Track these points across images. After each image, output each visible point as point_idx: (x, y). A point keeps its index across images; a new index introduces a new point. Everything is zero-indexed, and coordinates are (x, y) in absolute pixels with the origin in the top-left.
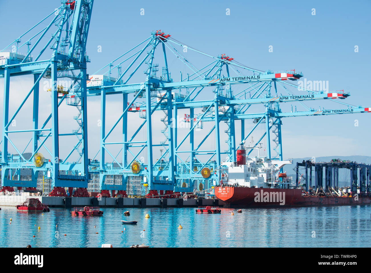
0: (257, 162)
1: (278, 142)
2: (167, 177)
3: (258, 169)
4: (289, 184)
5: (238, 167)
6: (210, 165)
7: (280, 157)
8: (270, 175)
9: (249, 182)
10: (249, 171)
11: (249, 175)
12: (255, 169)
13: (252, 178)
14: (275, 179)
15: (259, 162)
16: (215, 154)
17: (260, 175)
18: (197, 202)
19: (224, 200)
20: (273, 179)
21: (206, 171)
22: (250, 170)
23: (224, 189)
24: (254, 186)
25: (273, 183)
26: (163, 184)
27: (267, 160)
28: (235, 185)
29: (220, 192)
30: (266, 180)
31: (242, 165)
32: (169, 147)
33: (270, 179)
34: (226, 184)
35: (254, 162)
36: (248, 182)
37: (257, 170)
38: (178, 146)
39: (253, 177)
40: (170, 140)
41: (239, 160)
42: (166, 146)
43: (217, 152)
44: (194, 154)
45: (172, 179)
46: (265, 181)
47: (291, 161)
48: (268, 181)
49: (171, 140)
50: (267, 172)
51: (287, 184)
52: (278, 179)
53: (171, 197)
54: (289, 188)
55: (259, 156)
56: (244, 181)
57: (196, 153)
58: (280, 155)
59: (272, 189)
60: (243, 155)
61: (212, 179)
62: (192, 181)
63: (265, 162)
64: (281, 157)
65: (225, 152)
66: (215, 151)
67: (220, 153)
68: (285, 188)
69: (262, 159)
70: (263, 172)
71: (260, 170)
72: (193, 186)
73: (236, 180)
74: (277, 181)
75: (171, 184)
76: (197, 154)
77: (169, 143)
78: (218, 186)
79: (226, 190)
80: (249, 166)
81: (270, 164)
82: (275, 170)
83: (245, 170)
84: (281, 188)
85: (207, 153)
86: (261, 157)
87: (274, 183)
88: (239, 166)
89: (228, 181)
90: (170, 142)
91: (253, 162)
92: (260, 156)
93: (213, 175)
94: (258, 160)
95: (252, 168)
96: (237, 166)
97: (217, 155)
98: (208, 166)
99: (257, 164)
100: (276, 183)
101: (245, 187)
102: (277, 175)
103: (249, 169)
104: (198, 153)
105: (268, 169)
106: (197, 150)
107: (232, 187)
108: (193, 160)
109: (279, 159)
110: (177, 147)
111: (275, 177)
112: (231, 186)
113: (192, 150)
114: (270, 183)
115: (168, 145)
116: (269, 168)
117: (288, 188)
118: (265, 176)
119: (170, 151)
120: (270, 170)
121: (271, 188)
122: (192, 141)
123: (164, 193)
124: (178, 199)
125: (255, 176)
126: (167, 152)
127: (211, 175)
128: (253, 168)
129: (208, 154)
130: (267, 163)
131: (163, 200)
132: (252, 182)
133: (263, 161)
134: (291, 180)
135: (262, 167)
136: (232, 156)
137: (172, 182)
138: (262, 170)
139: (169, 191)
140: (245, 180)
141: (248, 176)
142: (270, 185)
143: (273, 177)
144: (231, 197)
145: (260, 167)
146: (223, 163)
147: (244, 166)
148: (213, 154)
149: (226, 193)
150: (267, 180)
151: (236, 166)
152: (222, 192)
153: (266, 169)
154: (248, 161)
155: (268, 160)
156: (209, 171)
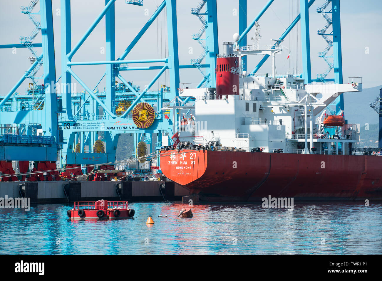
0: (269, 87)
1: (331, 38)
2: (40, 127)
3: (270, 104)
4: (350, 144)
5: (219, 100)
6: (162, 97)
7: (336, 76)
8: (301, 119)
9: (246, 137)
10: (247, 109)
11: (246, 120)
12: (262, 105)
13: (254, 128)
14: (314, 130)
15: (273, 87)
16: (167, 68)
17: (277, 120)
18: (118, 190)
19: (183, 184)
20: (309, 129)
21: (144, 111)
22: (251, 108)
23: (183, 155)
24: (259, 148)
25: (308, 140)
26: (27, 145)
27: (294, 83)
28: (212, 145)
29: (172, 163)
30: (290, 133)
31: (229, 96)
32: (43, 51)
33: (302, 131)
34: (188, 143)
35: (261, 87)
36: (243, 139)
37: (268, 106)
38: (73, 48)
39: (257, 125)
40: (44, 32)
41: (222, 83)
42: (34, 49)
43: (171, 64)
44: (115, 70)
45: (52, 133)
46: (290, 136)
47: (358, 85)
48: (297, 135)
49: (49, 32)
50: (293, 112)
51: (346, 144)
52: (321, 130)
53: (48, 178)
54: (350, 152)
55: (273, 73)
56: (234, 136)
57: (121, 66)
58: (336, 70)
59: (306, 155)
60: (232, 70)
61: (160, 131)
62: (113, 137)
63: (288, 88)
64: (338, 74)
65: (193, 63)
66: (166, 62)
67: (177, 67)
68: (340, 152)
69: (282, 80)
70: (285, 112)
71: (275, 107)
72: (115, 148)
73: (214, 132)
74: (320, 135)
75: (49, 145)
76: (125, 69)
77: (43, 39)
78: (168, 149)
79: (187, 159)
80: (247, 98)
81: (301, 91)
82: (315, 106)
83: (236, 107)
84: (329, 153)
85: (148, 67)
86: (279, 76)
87: (312, 140)
88: (221, 98)
89: (193, 136)
90: (46, 37)
91: (258, 88)
92: (276, 73)
93: (161, 120)
94: (271, 82)
95: (256, 102)
96: (218, 98)
97: (172, 71)
98: (157, 98)
99: (268, 94)
100: (316, 140)
101: (235, 150)
102: (320, 121)
103: (247, 105)
104: (126, 65)
105: (296, 106)
106: (123, 59)
107: (204, 151)
108: (113, 83)
109: (333, 80)
110: (73, 50)
111: (315, 126)
112: (200, 147)
113: (112, 60)
114: (300, 140)
115: (40, 45)
116: (299, 103)
117: (348, 153)
118: (288, 122)
119: (46, 60)
120: (302, 107)
121: (304, 153)
122: (111, 36)
123: (32, 167)
124: (67, 182)
125: (262, 123)
126: (39, 65)
127: (155, 122)
128: (259, 104)
129: (151, 68)
130: (294, 91)
131: (27, 185)
132: (254, 138)
133: (285, 84)
134: (356, 132)
135: (280, 100)
136: (210, 75)
137: (52, 138)
138: (280, 108)
139: (44, 162)
140: (236, 132)
141: (243, 123)
142: (301, 146)
143: (308, 125)
144: (200, 176)
145: (276, 100)
146: (185, 90)
147: (235, 97)
148: (161, 68)
149: (187, 166)
150: (294, 133)
151: (213, 98)
152: (179, 163)
153: (291, 105)
154: (246, 85)
155: (297, 83)
156: (151, 111)
